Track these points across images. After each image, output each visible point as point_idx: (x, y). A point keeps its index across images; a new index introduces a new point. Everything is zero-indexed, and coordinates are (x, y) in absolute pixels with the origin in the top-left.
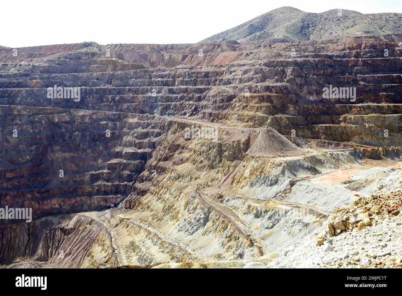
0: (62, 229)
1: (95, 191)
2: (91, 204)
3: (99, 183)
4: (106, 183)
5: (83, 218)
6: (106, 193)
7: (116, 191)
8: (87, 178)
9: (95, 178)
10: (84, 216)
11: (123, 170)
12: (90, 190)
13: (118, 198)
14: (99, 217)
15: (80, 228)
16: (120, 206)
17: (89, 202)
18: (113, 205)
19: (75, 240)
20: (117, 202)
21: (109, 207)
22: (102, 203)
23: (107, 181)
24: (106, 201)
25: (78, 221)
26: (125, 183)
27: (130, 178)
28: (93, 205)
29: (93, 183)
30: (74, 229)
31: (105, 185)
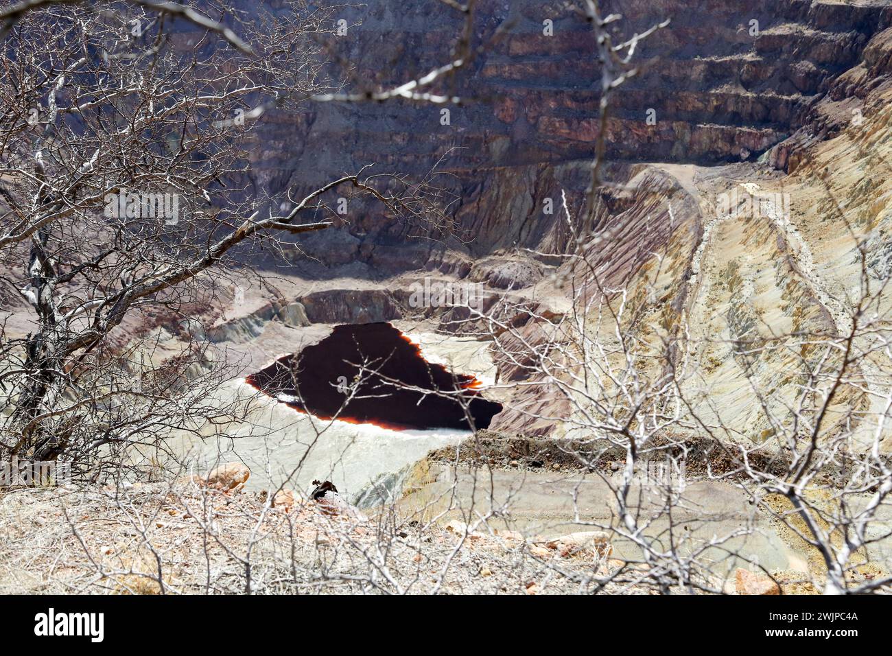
0: (607, 198)
1: (710, 109)
2: (691, 143)
3: (725, 89)
4: (743, 93)
5: (658, 177)
6: (736, 119)
7: (767, 116)
8: (697, 71)
9: (717, 75)
10: (662, 173)
11: (797, 58)
12: (700, 105)
13: (763, 135)
14: (700, 180)
15: (646, 203)
16: (763, 159)
17: (687, 138)
18: (745, 155)
19: (626, 230)
20: (760, 148)
21: (735, 159)
22: (720, 144)
23: (747, 85)
24: (731, 139)
25: (646, 184)
26: (795, 96)
27: (812, 85)
28: (696, 147)
29: (710, 87)
30: (633, 201)
31: (738, 96)
